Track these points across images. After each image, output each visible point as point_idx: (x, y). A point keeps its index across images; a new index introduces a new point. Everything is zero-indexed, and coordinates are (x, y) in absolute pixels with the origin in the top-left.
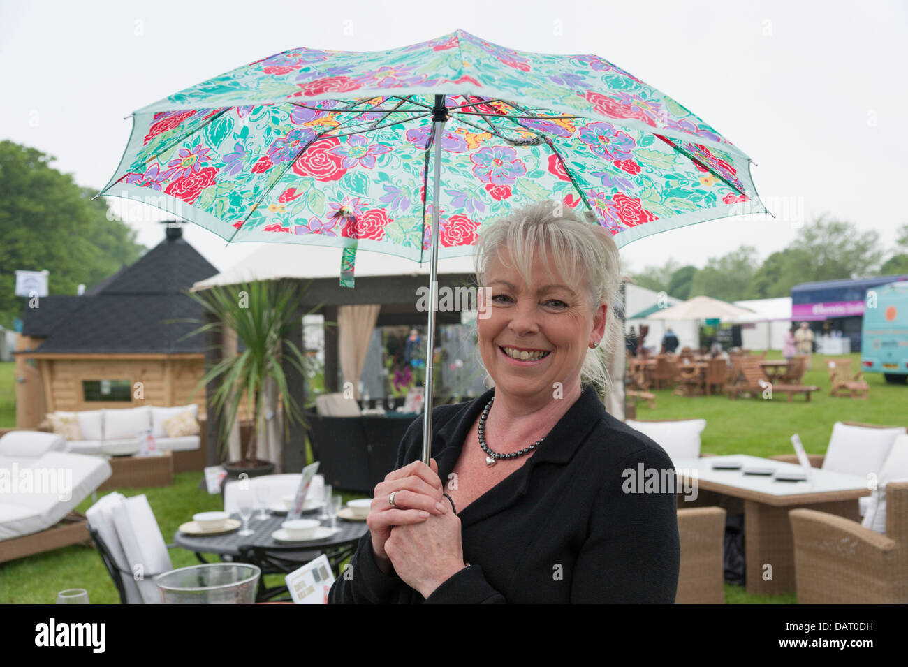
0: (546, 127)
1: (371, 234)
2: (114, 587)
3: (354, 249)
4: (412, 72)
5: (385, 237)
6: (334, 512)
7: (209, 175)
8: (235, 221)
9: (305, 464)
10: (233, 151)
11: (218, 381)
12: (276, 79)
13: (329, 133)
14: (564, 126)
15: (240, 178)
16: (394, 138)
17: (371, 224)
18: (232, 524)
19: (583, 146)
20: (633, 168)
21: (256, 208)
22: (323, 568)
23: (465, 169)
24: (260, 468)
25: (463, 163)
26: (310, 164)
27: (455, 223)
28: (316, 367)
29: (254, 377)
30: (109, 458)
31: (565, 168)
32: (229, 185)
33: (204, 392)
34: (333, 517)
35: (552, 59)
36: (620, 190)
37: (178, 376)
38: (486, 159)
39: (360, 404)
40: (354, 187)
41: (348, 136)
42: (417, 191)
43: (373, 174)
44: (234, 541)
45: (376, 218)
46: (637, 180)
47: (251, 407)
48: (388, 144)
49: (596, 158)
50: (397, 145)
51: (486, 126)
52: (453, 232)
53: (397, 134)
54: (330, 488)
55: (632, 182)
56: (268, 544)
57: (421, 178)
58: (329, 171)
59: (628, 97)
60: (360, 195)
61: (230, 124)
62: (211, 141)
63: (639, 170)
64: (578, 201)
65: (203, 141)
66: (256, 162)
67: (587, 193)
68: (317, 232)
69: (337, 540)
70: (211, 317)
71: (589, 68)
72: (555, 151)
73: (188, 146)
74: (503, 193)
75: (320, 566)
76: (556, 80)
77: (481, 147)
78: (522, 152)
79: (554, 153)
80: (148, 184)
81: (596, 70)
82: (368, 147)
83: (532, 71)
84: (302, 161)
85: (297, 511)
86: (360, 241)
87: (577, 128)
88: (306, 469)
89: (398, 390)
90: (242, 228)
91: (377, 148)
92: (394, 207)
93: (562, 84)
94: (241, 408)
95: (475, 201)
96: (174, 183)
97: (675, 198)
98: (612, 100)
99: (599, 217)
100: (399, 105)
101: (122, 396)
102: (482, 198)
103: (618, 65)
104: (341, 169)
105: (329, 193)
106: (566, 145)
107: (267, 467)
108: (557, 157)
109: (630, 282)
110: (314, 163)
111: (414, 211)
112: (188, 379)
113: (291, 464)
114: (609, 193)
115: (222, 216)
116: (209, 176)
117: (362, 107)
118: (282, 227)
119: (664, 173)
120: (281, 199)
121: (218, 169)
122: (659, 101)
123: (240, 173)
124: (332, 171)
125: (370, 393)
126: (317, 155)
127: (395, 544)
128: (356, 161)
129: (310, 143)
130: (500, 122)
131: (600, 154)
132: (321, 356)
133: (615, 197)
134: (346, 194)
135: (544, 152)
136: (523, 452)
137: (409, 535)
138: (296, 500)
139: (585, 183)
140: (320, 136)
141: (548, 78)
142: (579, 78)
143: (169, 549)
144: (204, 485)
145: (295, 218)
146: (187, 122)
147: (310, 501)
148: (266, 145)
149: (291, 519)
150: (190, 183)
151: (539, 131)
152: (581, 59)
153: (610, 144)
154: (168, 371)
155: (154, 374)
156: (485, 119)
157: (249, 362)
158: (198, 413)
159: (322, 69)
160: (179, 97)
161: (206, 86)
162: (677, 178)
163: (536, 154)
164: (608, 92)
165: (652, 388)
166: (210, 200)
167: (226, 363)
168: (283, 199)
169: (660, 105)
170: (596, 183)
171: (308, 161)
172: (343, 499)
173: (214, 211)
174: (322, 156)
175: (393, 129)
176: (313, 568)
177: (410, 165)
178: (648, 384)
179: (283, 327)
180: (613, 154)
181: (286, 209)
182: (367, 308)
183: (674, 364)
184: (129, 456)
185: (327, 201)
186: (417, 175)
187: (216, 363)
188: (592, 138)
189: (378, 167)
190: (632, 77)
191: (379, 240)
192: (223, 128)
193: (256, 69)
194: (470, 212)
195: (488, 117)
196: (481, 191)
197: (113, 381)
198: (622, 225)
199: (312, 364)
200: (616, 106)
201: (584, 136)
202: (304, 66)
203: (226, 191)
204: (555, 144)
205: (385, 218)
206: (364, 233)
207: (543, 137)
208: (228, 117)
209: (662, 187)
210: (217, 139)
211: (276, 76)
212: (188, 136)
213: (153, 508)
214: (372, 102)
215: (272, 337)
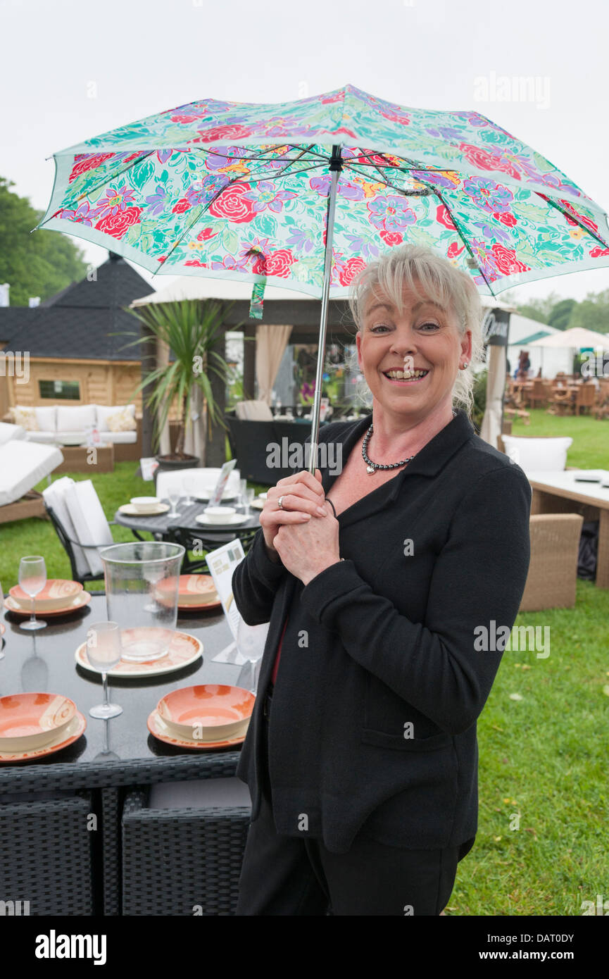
0: (435, 179)
1: (278, 272)
2: (65, 554)
3: (264, 284)
4: (298, 122)
5: (290, 276)
6: (248, 502)
7: (134, 214)
8: (160, 256)
9: (224, 460)
10: (155, 193)
11: (153, 386)
12: (181, 128)
13: (241, 179)
14: (450, 178)
15: (162, 217)
16: (299, 185)
17: (279, 263)
18: (162, 508)
19: (467, 198)
20: (510, 220)
21: (177, 244)
22: (237, 550)
23: (362, 216)
24: (188, 461)
25: (359, 210)
26: (225, 207)
27: (353, 265)
28: (237, 376)
29: (183, 384)
30: (62, 447)
31: (451, 218)
32: (152, 224)
33: (141, 395)
34: (247, 506)
35: (432, 115)
36: (498, 241)
37: (119, 380)
38: (381, 207)
39: (273, 410)
40: (264, 229)
41: (258, 182)
42: (319, 234)
43: (280, 217)
44: (163, 522)
45: (282, 258)
46: (513, 232)
47: (181, 408)
48: (293, 190)
49: (478, 209)
50: (301, 192)
51: (379, 177)
52: (351, 273)
53: (302, 182)
54: (245, 481)
55: (509, 234)
56: (191, 526)
57: (323, 223)
58: (241, 214)
59: (499, 151)
60: (269, 237)
61: (151, 167)
62: (134, 183)
63: (515, 222)
64: (462, 249)
65: (127, 183)
66: (176, 204)
67: (470, 242)
68: (231, 268)
69: (250, 526)
70: (147, 331)
71: (468, 123)
72: (443, 202)
73: (114, 186)
74: (395, 239)
75: (235, 548)
76: (433, 133)
77: (377, 196)
78: (413, 201)
79: (442, 204)
80: (79, 220)
81: (474, 126)
82: (276, 193)
83: (411, 124)
84: (218, 204)
85: (217, 500)
86: (268, 277)
87: (462, 180)
88: (225, 465)
89: (306, 400)
90: (166, 262)
91: (284, 194)
92: (299, 248)
93: (438, 136)
94: (172, 409)
95: (370, 246)
96: (103, 220)
97: (546, 251)
98: (484, 151)
99: (481, 264)
100: (302, 155)
101: (71, 394)
102: (377, 243)
103: (495, 122)
104: (252, 212)
105: (241, 234)
106: (452, 196)
107: (192, 461)
108: (444, 208)
109: (516, 313)
110: (227, 206)
111: (317, 252)
112: (127, 383)
113: (212, 460)
114: (489, 243)
115: (147, 251)
116: (135, 216)
117: (269, 155)
118: (200, 263)
119: (538, 226)
120: (199, 238)
121: (142, 209)
122: (528, 156)
123: (162, 212)
124: (244, 214)
125: (282, 401)
126: (230, 199)
127: (282, 539)
128: (265, 205)
129: (225, 188)
130: (392, 174)
131: (481, 206)
132: (240, 367)
133: (494, 247)
134: (256, 235)
135: (433, 203)
136: (399, 465)
137: (293, 533)
138: (216, 491)
139: (469, 233)
140: (233, 181)
141: (425, 132)
142: (456, 132)
143: (110, 525)
144: (140, 473)
145: (211, 255)
146: (108, 163)
147: (228, 491)
148: (185, 187)
149: (212, 506)
150: (117, 221)
151: (429, 183)
152: (461, 115)
153: (490, 196)
154: (110, 374)
155: (98, 377)
156: (378, 170)
157: (179, 371)
158: (136, 412)
159: (222, 119)
160: (94, 142)
161: (119, 132)
162: (549, 231)
163: (426, 204)
164: (480, 144)
165: (527, 407)
166: (136, 237)
167: (160, 370)
168: (201, 237)
169: (529, 160)
170: (478, 233)
171: (222, 204)
172: (255, 491)
173: (140, 246)
174: (235, 200)
175: (298, 177)
176: (229, 549)
177: (314, 211)
178: (524, 403)
179: (209, 342)
180: (493, 207)
181: (203, 246)
182: (281, 328)
183: (549, 387)
184: (78, 445)
185: (240, 241)
186: (320, 221)
187: (152, 371)
188: (475, 190)
189: (285, 212)
190: (506, 133)
191: (285, 277)
192: (145, 172)
193: (165, 118)
194: (366, 256)
195: (381, 168)
196: (376, 237)
197: (63, 382)
198: (500, 273)
199: (233, 374)
200: (487, 156)
201: (468, 189)
202: (208, 116)
203: (150, 229)
204: (443, 195)
205: (291, 258)
206: (272, 271)
207: (433, 188)
208: (149, 162)
209: (535, 241)
210: (140, 181)
211: (181, 125)
212: (113, 178)
213: (97, 490)
214: (278, 151)
215: (199, 349)
